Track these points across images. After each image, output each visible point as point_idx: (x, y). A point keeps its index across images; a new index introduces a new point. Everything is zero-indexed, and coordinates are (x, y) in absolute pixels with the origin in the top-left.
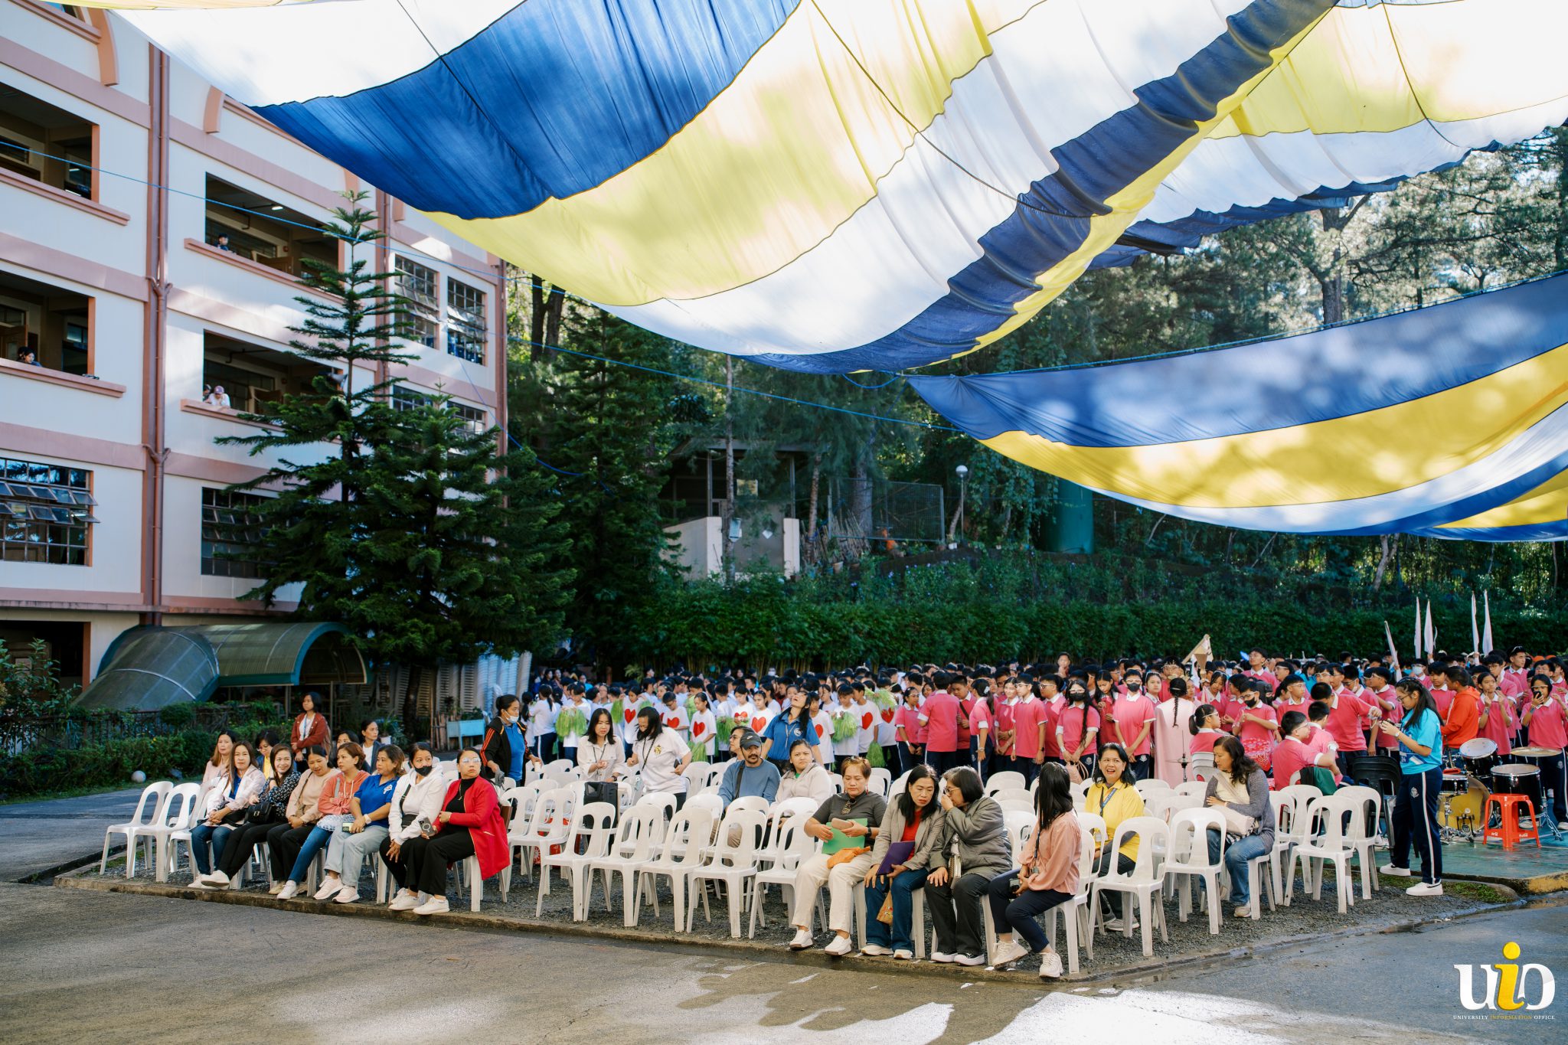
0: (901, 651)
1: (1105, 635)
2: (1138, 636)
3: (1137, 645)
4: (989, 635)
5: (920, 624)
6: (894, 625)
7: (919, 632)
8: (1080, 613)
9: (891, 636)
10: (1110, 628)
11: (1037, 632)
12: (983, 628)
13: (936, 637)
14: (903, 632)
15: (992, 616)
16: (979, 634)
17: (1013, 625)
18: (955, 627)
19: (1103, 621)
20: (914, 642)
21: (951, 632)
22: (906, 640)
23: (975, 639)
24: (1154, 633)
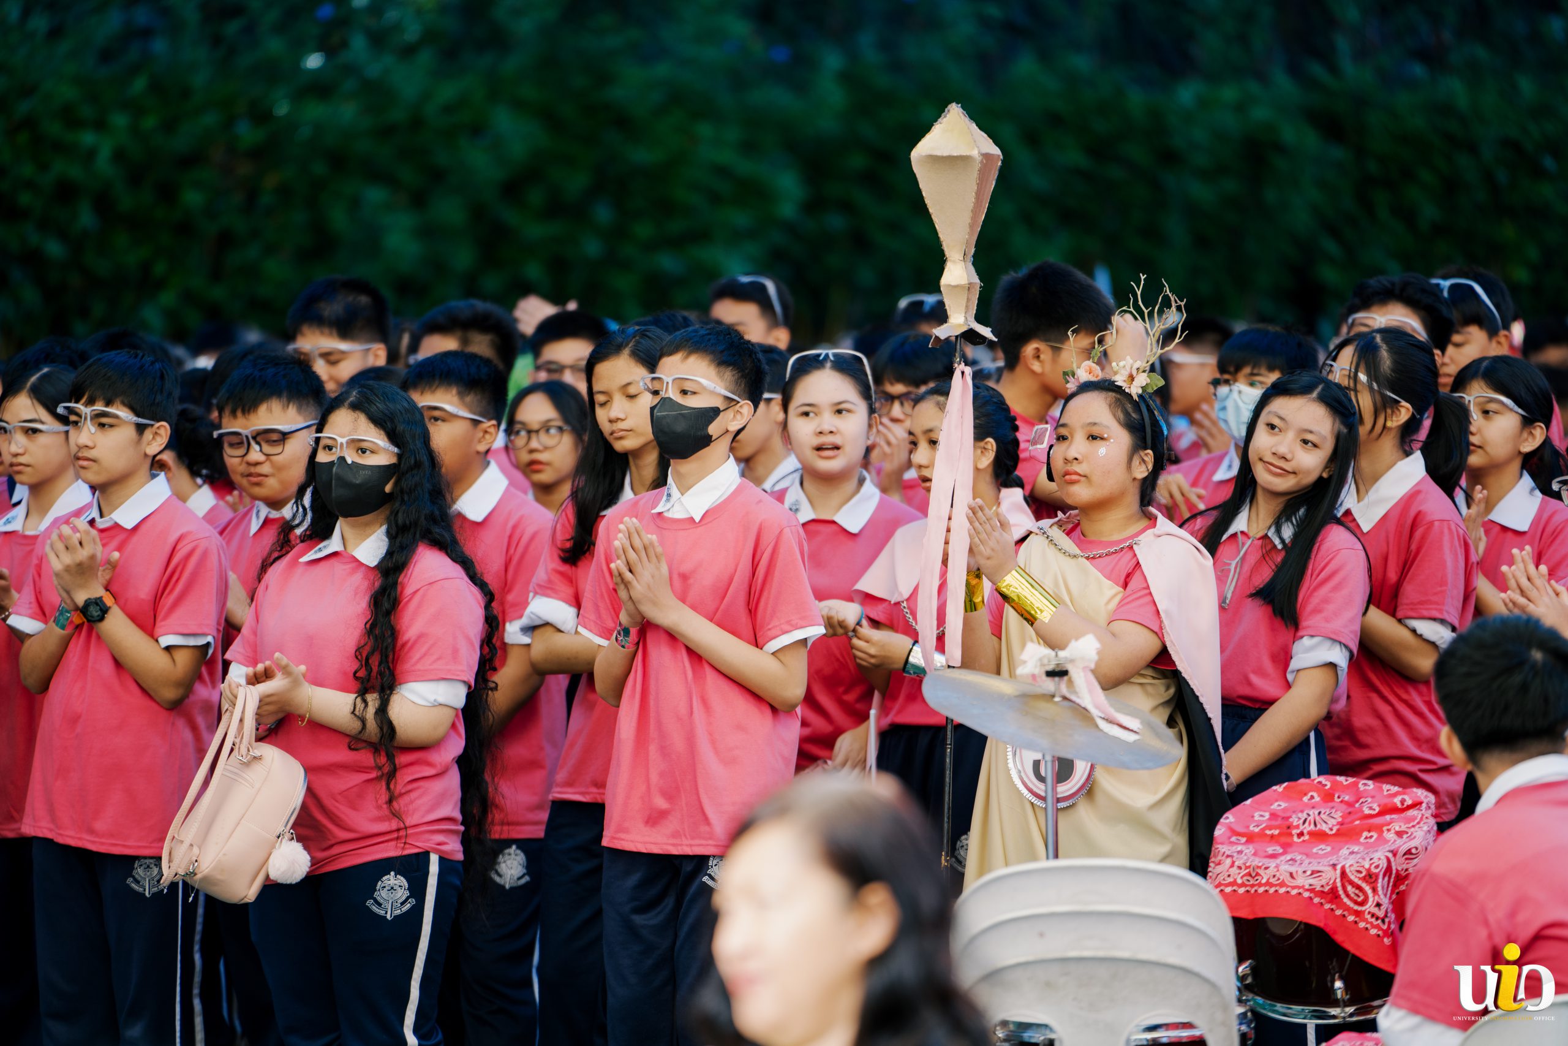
0: (159, 285)
1: (1176, 228)
2: (1334, 232)
3: (1329, 275)
4: (603, 214)
5: (258, 154)
6: (119, 156)
7: (252, 195)
8: (1055, 120)
9: (103, 203)
10: (1201, 192)
11: (846, 207)
12: (575, 182)
13: (338, 219)
14: (168, 193)
15: (623, 122)
16: (555, 208)
17: (722, 171)
18: (437, 176)
19: (1169, 157)
20: (225, 240)
21: (418, 200)
22: (185, 229)
23: (535, 230)
24: (1407, 215)
